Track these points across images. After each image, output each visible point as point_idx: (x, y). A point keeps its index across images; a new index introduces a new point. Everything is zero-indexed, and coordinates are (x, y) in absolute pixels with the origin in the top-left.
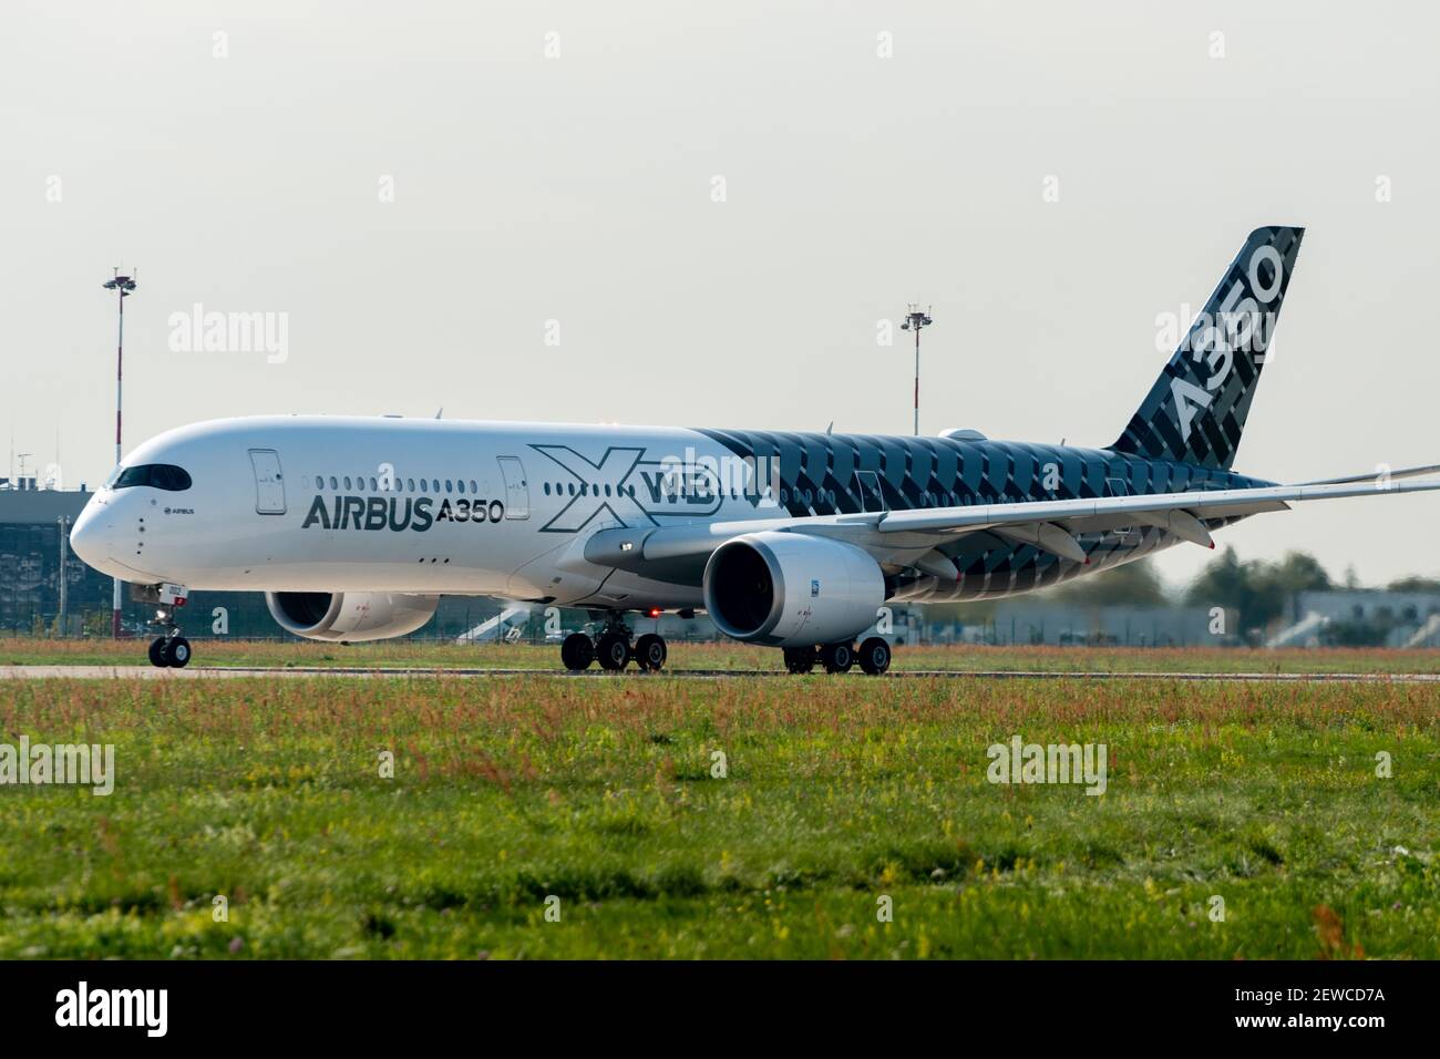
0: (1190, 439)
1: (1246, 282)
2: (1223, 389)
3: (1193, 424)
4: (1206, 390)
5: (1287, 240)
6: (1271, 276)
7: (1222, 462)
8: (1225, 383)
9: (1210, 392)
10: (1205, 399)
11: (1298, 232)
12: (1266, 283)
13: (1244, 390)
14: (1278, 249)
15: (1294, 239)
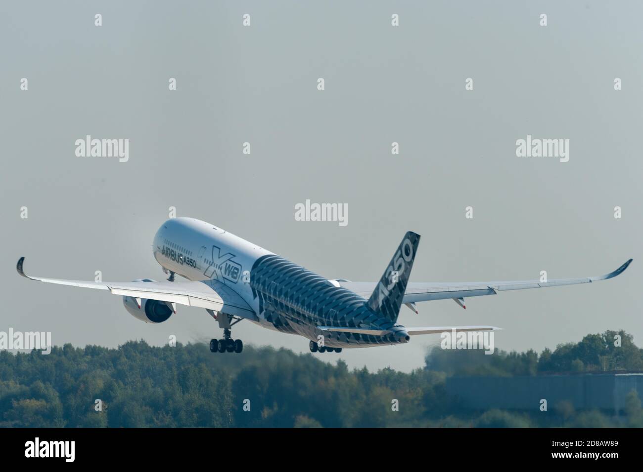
0: (382, 307)
1: (401, 252)
2: (393, 291)
3: (383, 301)
4: (387, 289)
5: (414, 238)
6: (408, 251)
7: (393, 319)
8: (393, 289)
9: (388, 290)
10: (387, 293)
11: (418, 236)
12: (407, 254)
13: (400, 294)
14: (411, 241)
15: (417, 239)
